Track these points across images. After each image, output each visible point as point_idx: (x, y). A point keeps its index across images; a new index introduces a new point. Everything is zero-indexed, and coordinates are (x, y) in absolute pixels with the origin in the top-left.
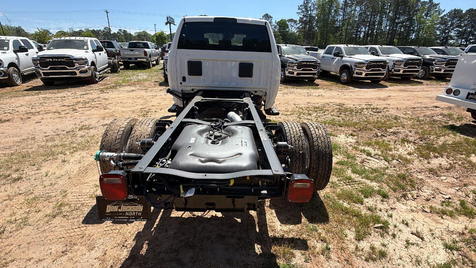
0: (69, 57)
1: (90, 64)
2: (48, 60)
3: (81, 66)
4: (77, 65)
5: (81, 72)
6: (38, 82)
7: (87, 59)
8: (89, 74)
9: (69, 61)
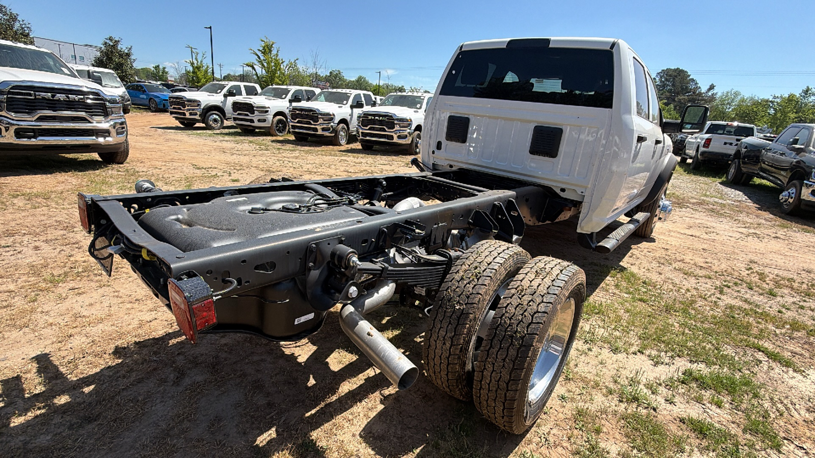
0: (391, 116)
1: (413, 127)
2: (370, 117)
3: (402, 129)
4: (397, 128)
5: (399, 137)
6: (358, 146)
7: (411, 121)
8: (408, 141)
9: (389, 121)
